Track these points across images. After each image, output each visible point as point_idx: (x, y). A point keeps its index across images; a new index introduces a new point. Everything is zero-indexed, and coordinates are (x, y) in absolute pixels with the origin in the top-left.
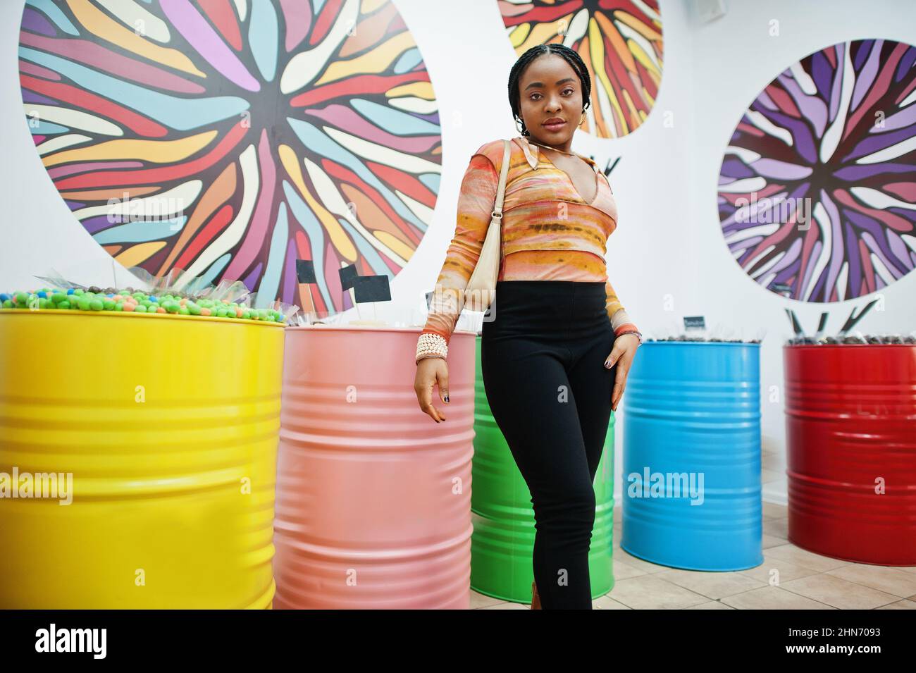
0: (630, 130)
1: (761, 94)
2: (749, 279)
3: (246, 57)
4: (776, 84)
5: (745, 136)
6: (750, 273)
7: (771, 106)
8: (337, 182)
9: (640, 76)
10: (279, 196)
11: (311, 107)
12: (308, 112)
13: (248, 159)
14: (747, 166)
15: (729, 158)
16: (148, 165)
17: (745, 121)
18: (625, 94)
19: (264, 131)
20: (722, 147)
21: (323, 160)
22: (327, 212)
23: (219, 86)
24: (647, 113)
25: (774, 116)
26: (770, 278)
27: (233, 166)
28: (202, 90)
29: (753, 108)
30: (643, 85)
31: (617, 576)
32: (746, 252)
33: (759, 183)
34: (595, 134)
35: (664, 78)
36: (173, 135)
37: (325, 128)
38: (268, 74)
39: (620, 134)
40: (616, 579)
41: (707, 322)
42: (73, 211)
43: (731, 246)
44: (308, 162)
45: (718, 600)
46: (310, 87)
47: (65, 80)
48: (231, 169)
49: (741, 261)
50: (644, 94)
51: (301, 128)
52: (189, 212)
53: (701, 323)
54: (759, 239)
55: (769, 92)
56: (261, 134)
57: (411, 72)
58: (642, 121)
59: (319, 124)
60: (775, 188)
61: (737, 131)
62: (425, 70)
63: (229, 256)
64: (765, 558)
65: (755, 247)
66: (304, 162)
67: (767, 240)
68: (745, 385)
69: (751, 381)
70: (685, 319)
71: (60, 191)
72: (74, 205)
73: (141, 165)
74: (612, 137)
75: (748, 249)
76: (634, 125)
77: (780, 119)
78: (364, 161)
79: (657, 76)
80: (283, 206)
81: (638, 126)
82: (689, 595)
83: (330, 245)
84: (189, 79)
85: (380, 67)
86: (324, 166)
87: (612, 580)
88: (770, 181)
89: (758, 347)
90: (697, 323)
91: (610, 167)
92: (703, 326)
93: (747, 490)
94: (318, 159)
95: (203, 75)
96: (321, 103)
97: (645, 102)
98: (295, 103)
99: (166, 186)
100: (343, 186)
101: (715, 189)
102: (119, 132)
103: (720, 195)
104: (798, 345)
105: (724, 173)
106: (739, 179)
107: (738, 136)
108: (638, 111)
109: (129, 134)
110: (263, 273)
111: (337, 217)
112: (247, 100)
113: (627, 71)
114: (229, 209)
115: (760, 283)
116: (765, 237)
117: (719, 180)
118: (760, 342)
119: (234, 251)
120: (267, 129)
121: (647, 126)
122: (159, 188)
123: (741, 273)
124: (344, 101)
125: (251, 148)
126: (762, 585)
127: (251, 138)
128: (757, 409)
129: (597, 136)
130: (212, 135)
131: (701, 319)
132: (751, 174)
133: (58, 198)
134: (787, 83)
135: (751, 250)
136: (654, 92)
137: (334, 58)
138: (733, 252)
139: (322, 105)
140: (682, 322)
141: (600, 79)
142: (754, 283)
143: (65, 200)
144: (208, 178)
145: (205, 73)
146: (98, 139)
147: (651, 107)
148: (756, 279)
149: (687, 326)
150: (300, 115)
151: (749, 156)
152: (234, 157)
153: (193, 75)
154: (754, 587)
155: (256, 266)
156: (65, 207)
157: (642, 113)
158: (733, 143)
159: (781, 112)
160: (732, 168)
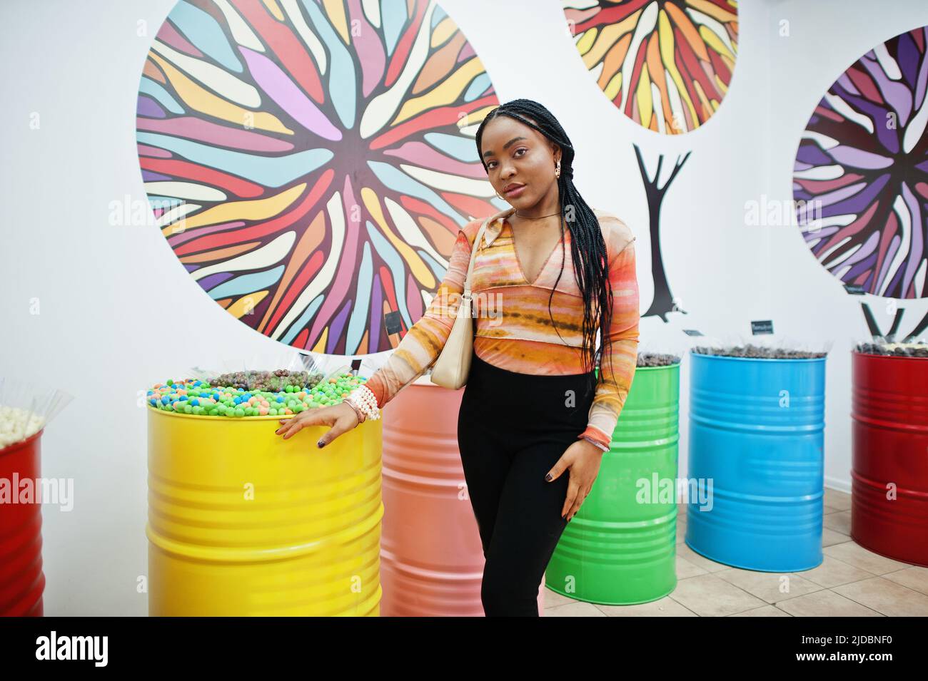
0: (701, 122)
1: (841, 76)
2: (824, 270)
3: (328, 109)
4: (858, 66)
5: (823, 121)
6: (824, 263)
7: (853, 91)
8: (415, 216)
9: (712, 63)
10: (364, 236)
11: (389, 147)
12: (386, 152)
13: (334, 205)
14: (824, 152)
15: (805, 143)
16: (249, 223)
17: (823, 104)
18: (696, 84)
19: (348, 177)
20: (799, 132)
21: (401, 197)
22: (406, 245)
23: (304, 140)
24: (720, 101)
25: (854, 101)
26: (845, 270)
27: (321, 214)
28: (290, 146)
29: (832, 91)
30: (715, 73)
31: (679, 575)
32: (821, 242)
33: (837, 171)
34: (664, 131)
35: (738, 62)
36: (269, 192)
37: (402, 166)
38: (349, 123)
39: (690, 128)
40: (678, 578)
41: (775, 326)
42: (190, 273)
43: (805, 234)
44: (388, 202)
45: (774, 604)
46: (387, 128)
47: (176, 157)
48: (320, 217)
49: (816, 251)
50: (717, 82)
51: (381, 170)
52: (285, 261)
53: (769, 327)
54: (836, 229)
55: (850, 74)
56: (344, 179)
57: (480, 97)
58: (714, 111)
59: (396, 162)
60: (854, 177)
61: (815, 114)
62: (494, 94)
63: (322, 296)
64: (825, 557)
65: (831, 237)
66: (384, 202)
67: (843, 231)
68: (809, 398)
69: (816, 395)
70: (753, 323)
71: (179, 257)
72: (191, 268)
73: (243, 224)
74: (682, 132)
75: (823, 239)
76: (705, 115)
77: (860, 104)
78: (438, 192)
79: (730, 59)
80: (367, 245)
81: (710, 116)
82: (746, 598)
83: (410, 276)
84: (279, 139)
85: (451, 99)
86: (403, 203)
87: (675, 580)
88: (848, 170)
89: (823, 362)
90: (765, 327)
91: (680, 163)
92: (770, 331)
93: (808, 498)
94: (397, 197)
95: (291, 132)
96: (397, 142)
97: (716, 88)
98: (374, 146)
99: (265, 241)
100: (421, 219)
101: (790, 175)
102: (223, 197)
103: (796, 181)
104: (866, 354)
105: (800, 158)
106: (816, 166)
107: (816, 120)
108: (710, 100)
109: (232, 198)
110: (352, 309)
111: (416, 249)
112: (331, 150)
113: (699, 60)
114: (320, 253)
115: (835, 275)
116: (841, 227)
117: (795, 166)
118: (826, 354)
119: (326, 292)
120: (349, 174)
121: (720, 115)
122: (259, 243)
123: (815, 263)
124: (419, 137)
125: (337, 195)
126: (818, 589)
127: (337, 186)
128: (821, 421)
129: (667, 133)
130: (302, 188)
131: (769, 323)
132: (830, 161)
133: (177, 263)
134: (870, 66)
135: (826, 240)
136: (726, 77)
137: (409, 95)
138: (807, 242)
139: (398, 145)
140: (749, 328)
141: (670, 74)
142: (828, 273)
143: (184, 264)
144: (300, 228)
145: (293, 130)
146: (207, 205)
147: (724, 94)
148: (830, 270)
149: (754, 332)
150: (379, 157)
151: (827, 142)
152: (322, 205)
153: (282, 134)
154: (810, 591)
155: (345, 304)
156: (184, 270)
157: (714, 102)
158: (810, 127)
159: (862, 97)
160: (809, 153)
